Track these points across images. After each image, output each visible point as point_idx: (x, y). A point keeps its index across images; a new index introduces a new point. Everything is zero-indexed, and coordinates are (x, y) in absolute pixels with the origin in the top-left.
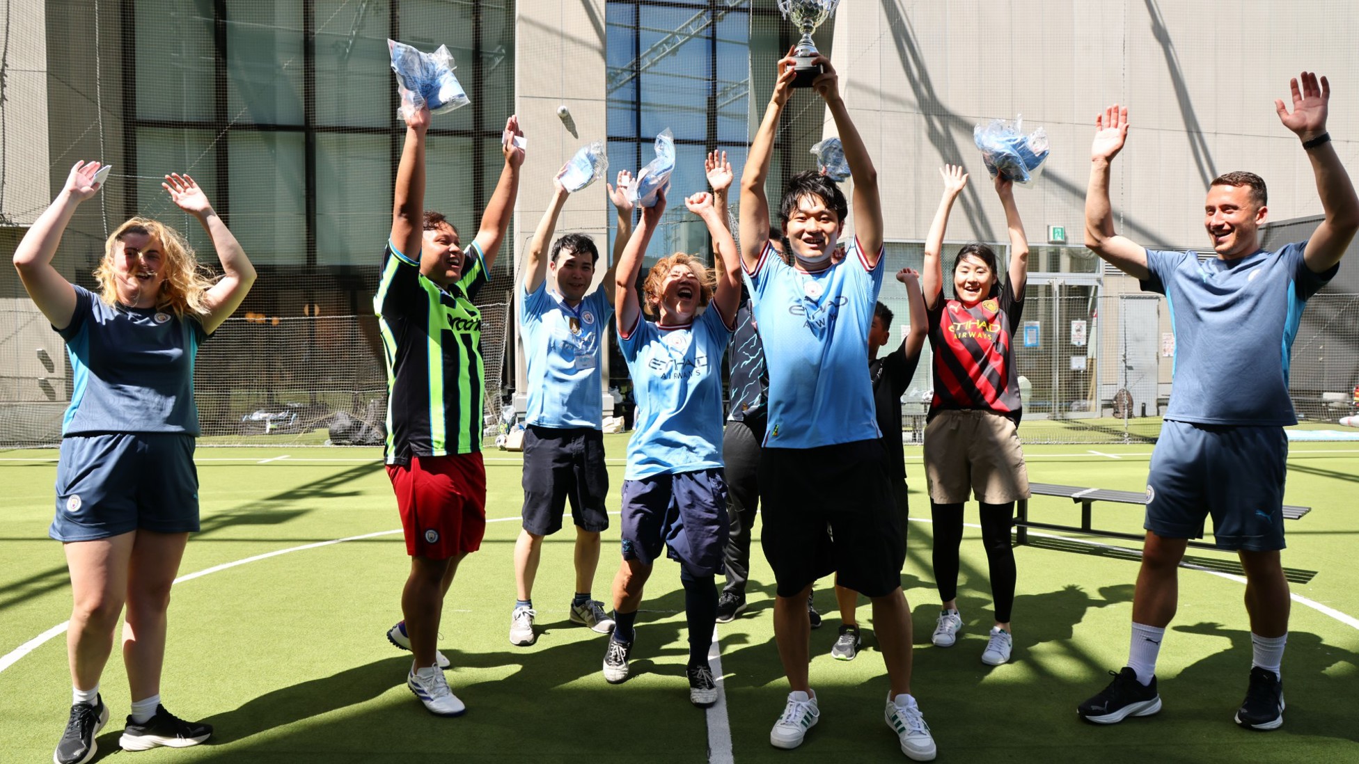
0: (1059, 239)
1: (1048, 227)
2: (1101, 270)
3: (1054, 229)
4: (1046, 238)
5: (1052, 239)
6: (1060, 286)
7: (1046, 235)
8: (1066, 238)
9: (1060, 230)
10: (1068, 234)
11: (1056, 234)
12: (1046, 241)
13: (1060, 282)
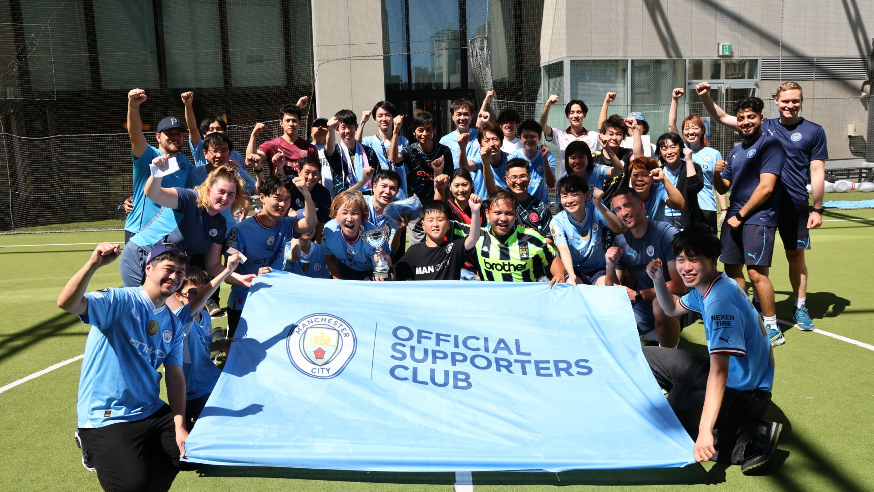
0: (727, 53)
1: (719, 44)
2: (758, 77)
3: (723, 46)
4: (717, 53)
5: (721, 54)
6: (727, 90)
7: (717, 51)
8: (732, 53)
9: (727, 47)
10: (734, 50)
11: (725, 50)
12: (717, 55)
13: (727, 86)
